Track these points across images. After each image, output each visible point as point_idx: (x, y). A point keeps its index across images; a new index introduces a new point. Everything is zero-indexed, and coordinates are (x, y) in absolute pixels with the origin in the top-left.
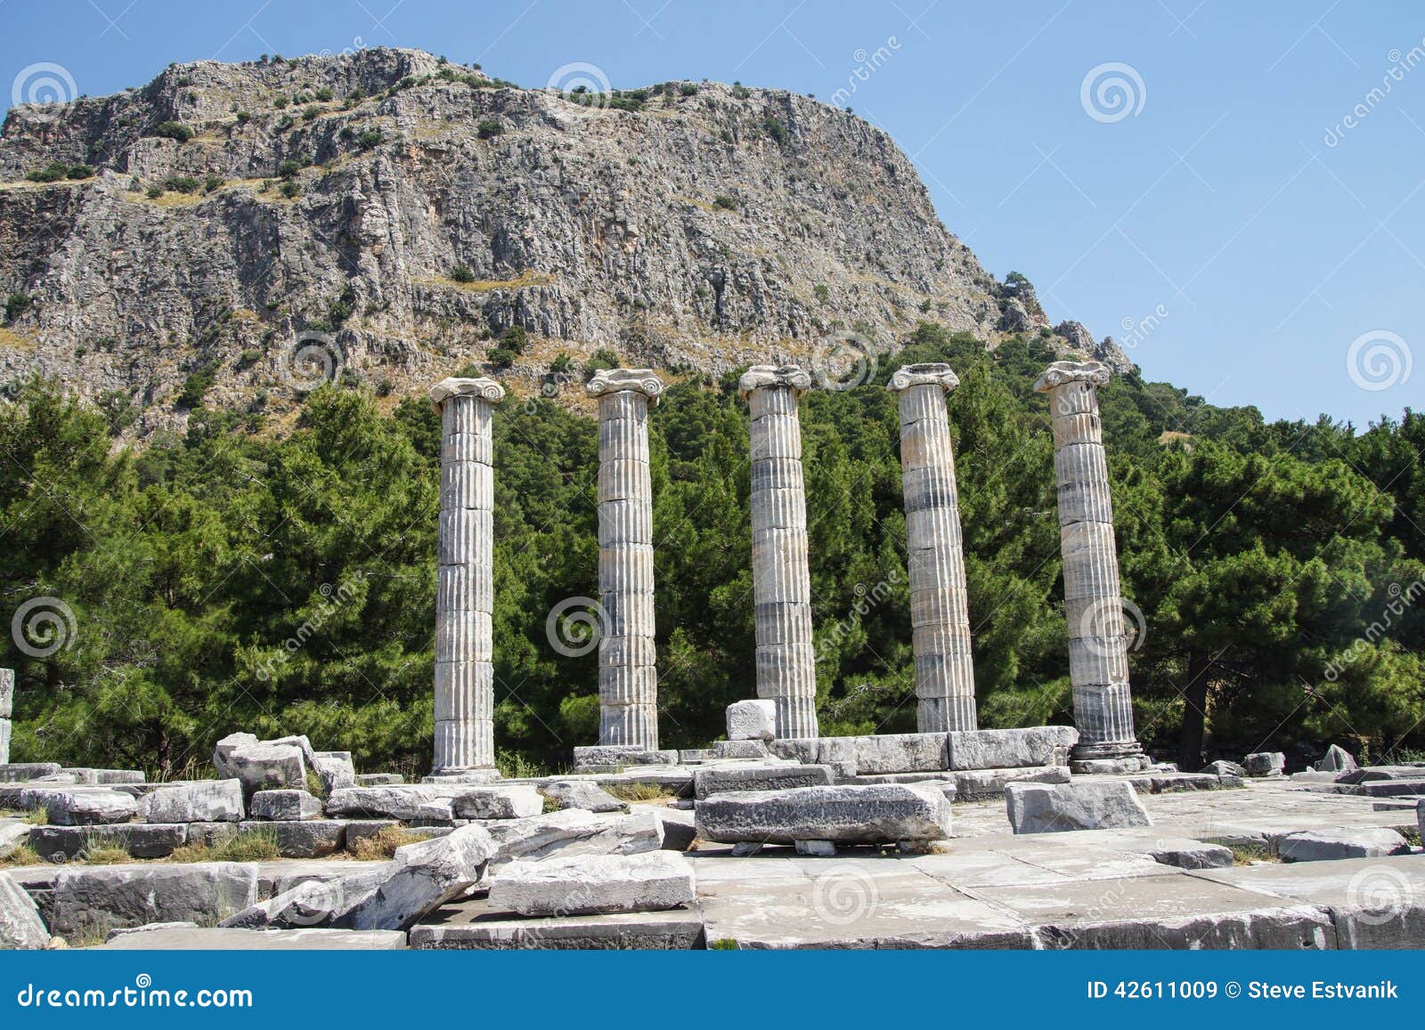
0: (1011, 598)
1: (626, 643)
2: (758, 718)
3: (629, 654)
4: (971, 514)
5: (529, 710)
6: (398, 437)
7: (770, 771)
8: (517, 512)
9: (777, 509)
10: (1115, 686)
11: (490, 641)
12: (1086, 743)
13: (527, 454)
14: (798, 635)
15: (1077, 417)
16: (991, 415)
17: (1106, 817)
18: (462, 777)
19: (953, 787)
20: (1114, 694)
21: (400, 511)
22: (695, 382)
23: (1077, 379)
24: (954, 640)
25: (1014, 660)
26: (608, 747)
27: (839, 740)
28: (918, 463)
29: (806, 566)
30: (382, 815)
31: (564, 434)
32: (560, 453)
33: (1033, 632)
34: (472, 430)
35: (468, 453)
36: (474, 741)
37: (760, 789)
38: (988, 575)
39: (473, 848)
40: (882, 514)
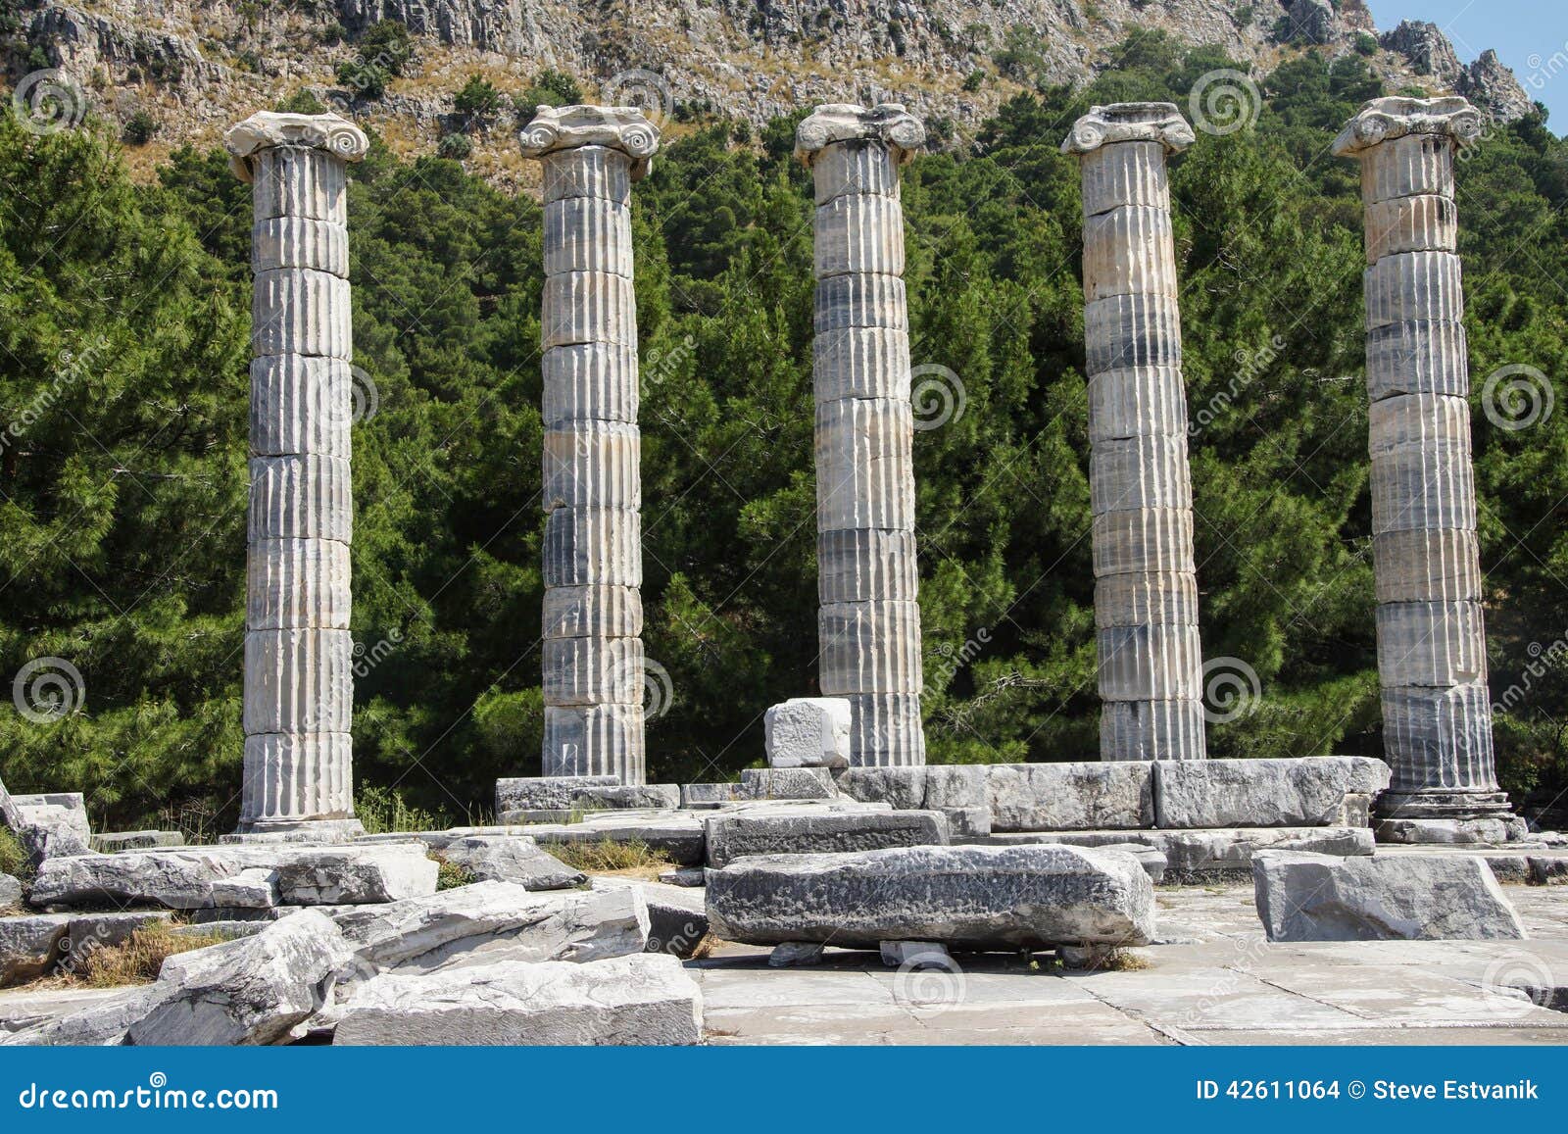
0: (1273, 529)
1: (590, 596)
2: (820, 728)
3: (596, 617)
4: (1206, 378)
5: (417, 715)
6: (170, 220)
7: (838, 821)
8: (397, 367)
9: (859, 364)
10: (1461, 689)
11: (347, 594)
12: (1403, 788)
13: (414, 262)
14: (893, 588)
15: (1413, 202)
16: (1252, 202)
17: (1439, 919)
18: (293, 833)
19: (1160, 857)
20: (1459, 704)
21: (176, 357)
22: (719, 136)
23: (1416, 129)
24: (1169, 602)
25: (1277, 638)
26: (558, 780)
27: (962, 770)
28: (1113, 283)
29: (908, 466)
30: (142, 903)
31: (481, 226)
32: (473, 260)
33: (1313, 590)
34: (309, 212)
35: (302, 253)
36: (316, 770)
37: (819, 850)
38: (1233, 488)
39: (307, 953)
40: (1047, 376)
